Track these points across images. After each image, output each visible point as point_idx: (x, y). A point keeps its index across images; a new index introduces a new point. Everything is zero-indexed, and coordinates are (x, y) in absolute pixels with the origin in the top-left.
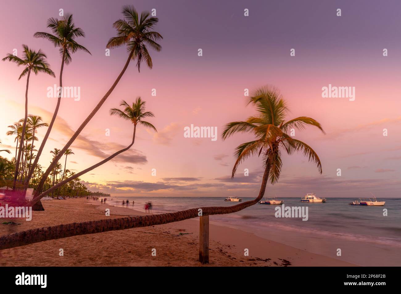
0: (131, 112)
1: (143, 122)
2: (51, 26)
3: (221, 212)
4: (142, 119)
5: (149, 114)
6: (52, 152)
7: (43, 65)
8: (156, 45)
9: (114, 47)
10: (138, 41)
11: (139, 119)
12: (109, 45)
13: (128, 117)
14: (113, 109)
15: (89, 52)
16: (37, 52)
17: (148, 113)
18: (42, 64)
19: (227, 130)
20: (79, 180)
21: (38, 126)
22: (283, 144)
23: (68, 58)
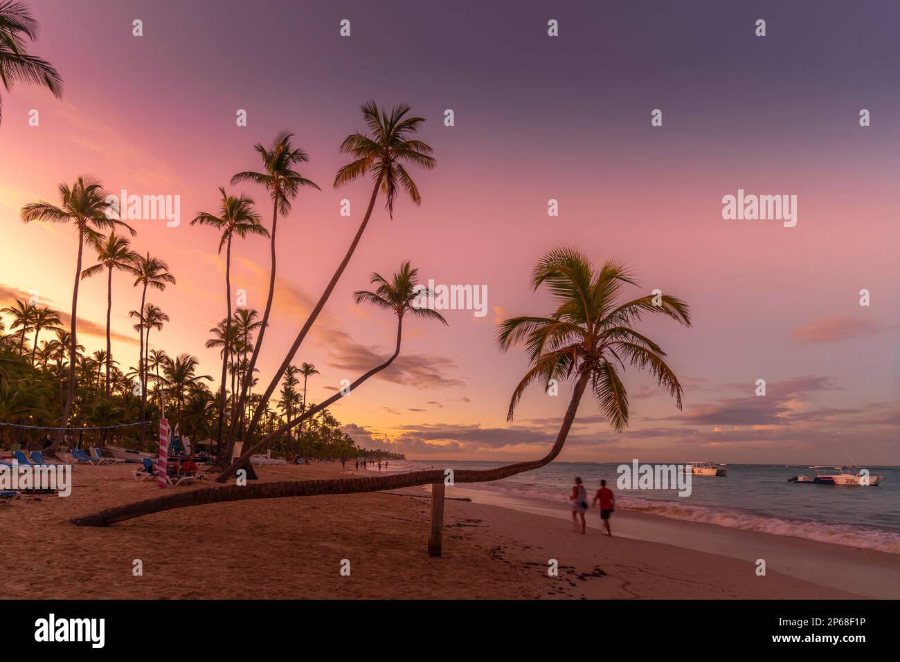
0: (391, 293)
1: (416, 311)
7: (252, 220)
8: (425, 159)
10: (387, 161)
11: (407, 304)
12: (338, 181)
13: (388, 304)
14: (359, 293)
16: (239, 198)
18: (249, 218)
19: (508, 333)
20: (337, 424)
21: (251, 328)
22: (613, 352)
23: (285, 205)
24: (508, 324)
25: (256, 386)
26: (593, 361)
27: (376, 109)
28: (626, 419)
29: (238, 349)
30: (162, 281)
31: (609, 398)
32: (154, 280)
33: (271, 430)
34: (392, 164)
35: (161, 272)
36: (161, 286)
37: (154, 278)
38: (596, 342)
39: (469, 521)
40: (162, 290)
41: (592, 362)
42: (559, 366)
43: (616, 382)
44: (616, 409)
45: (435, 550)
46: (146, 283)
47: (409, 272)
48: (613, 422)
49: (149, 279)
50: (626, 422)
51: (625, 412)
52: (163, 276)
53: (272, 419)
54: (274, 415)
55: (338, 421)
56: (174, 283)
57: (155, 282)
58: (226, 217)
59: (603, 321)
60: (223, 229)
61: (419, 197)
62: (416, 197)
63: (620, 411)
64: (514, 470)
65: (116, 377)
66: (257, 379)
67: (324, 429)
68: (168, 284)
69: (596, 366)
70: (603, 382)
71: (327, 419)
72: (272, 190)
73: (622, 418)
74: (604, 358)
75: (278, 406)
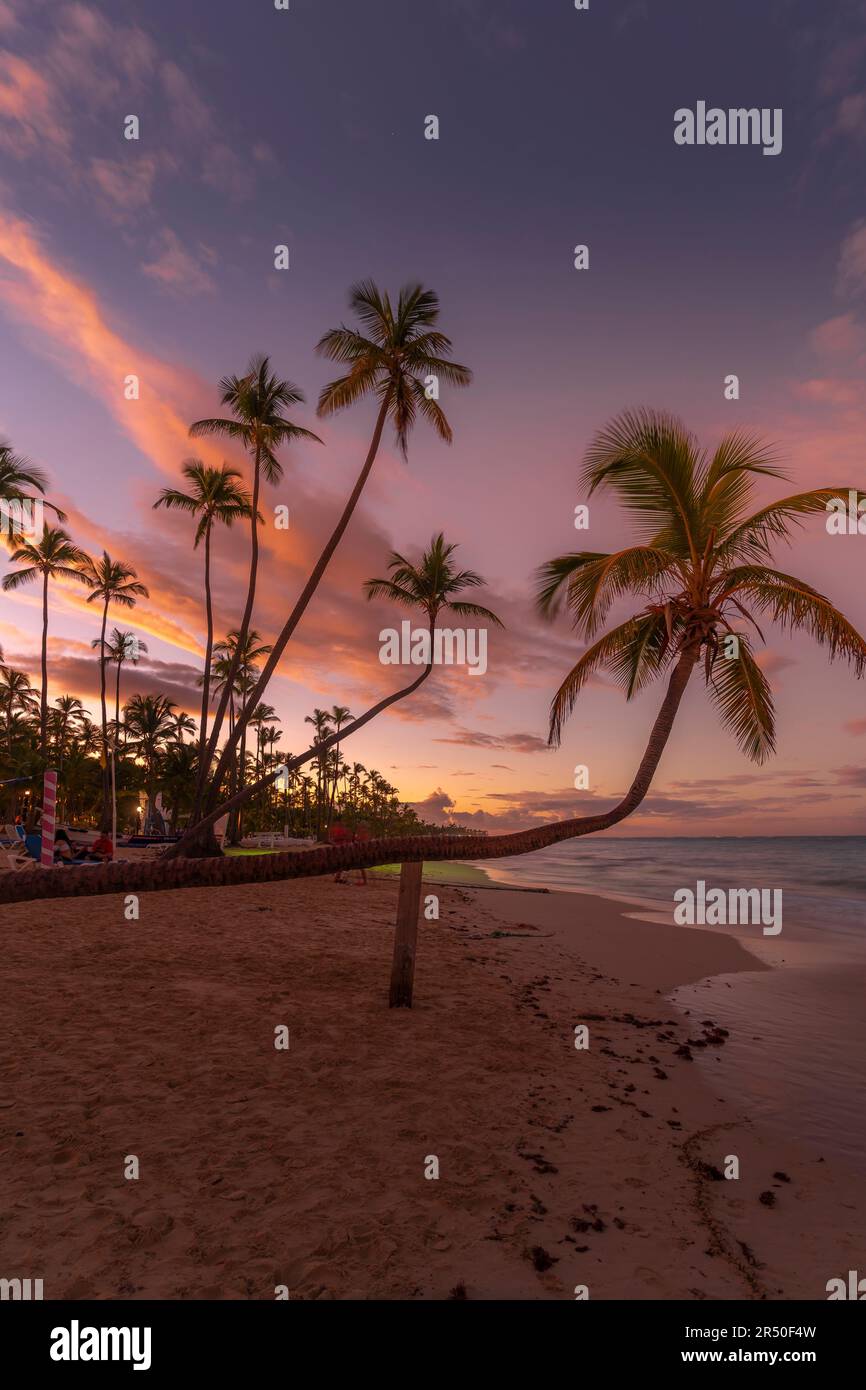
0: (416, 581)
1: (456, 606)
2: (228, 397)
3: (464, 853)
4: (450, 597)
5: (469, 578)
6: (308, 719)
7: (239, 500)
8: (455, 370)
9: (338, 410)
10: (397, 375)
11: (442, 598)
12: (324, 408)
13: (412, 597)
14: (371, 583)
15: (317, 438)
16: (220, 471)
17: (464, 575)
18: (235, 497)
19: (553, 588)
20: (394, 791)
21: (253, 655)
22: (739, 607)
23: (275, 469)
24: (551, 573)
25: (279, 742)
26: (704, 625)
27: (377, 296)
28: (770, 737)
29: (243, 690)
30: (130, 594)
31: (739, 702)
32: (118, 593)
33: (306, 802)
34: (405, 377)
35: (130, 580)
36: (129, 601)
37: (119, 589)
38: (709, 592)
39: (522, 926)
40: (131, 606)
41: (700, 628)
42: (649, 651)
43: (748, 667)
44: (752, 723)
45: (401, 995)
46: (107, 599)
47: (444, 551)
48: (747, 744)
49: (111, 592)
50: (771, 744)
51: (769, 726)
52: (131, 586)
53: (305, 785)
54: (307, 781)
55: (393, 786)
56: (147, 596)
57: (121, 597)
58: (204, 497)
59: (720, 551)
60: (200, 514)
61: (449, 431)
62: (445, 432)
63: (760, 724)
64: (553, 835)
65: (90, 732)
66: (281, 732)
67: (375, 798)
68: (138, 597)
69: (708, 636)
70: (728, 671)
71: (378, 784)
72: (251, 447)
73: (763, 738)
74: (727, 625)
75: (311, 769)
